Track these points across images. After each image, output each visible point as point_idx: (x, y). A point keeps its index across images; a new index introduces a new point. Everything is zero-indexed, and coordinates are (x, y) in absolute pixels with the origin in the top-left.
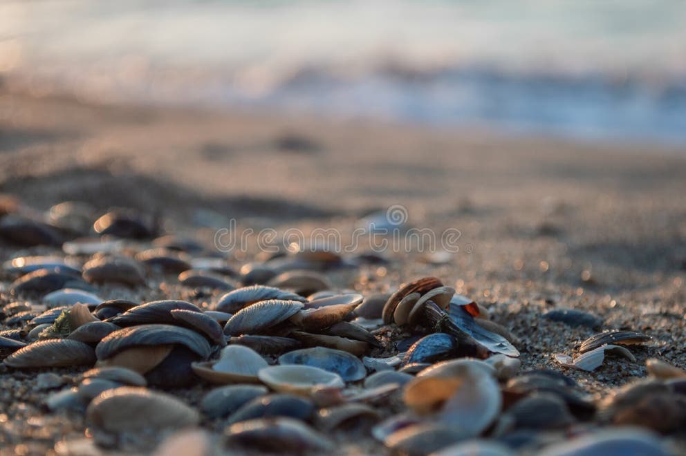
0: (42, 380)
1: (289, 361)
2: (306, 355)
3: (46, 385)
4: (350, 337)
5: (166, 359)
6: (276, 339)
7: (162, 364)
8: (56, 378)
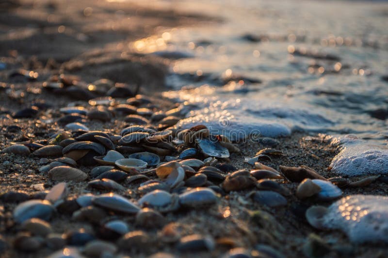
0: (42, 161)
1: (133, 157)
2: (141, 155)
3: (42, 163)
4: (163, 148)
5: (86, 155)
6: (133, 148)
7: (84, 157)
8: (47, 160)
